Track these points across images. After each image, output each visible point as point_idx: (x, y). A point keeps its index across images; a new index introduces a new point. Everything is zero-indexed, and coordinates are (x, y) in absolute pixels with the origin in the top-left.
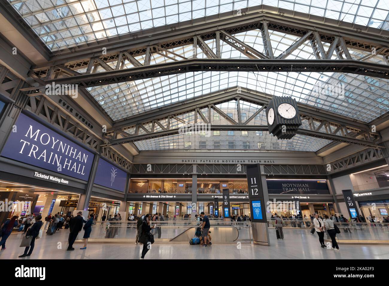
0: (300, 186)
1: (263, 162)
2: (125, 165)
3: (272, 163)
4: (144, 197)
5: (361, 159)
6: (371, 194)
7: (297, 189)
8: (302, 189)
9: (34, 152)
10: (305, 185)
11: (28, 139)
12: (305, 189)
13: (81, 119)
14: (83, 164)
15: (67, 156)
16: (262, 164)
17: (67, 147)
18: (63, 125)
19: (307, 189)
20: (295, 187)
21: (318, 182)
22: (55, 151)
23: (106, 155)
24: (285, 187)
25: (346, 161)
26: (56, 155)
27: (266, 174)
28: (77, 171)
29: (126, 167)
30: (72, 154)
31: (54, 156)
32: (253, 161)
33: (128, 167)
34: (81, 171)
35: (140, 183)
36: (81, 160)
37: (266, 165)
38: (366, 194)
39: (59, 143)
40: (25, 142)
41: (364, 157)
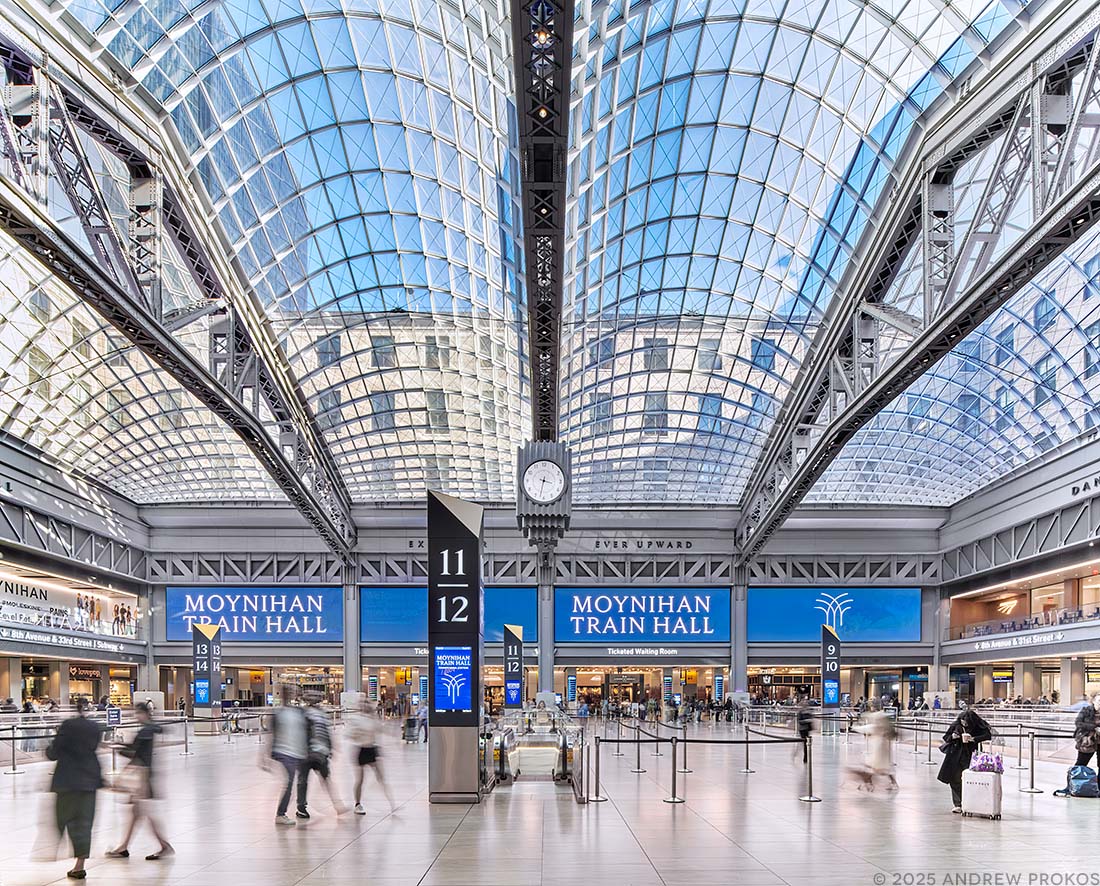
9: (594, 626)
40: (577, 619)
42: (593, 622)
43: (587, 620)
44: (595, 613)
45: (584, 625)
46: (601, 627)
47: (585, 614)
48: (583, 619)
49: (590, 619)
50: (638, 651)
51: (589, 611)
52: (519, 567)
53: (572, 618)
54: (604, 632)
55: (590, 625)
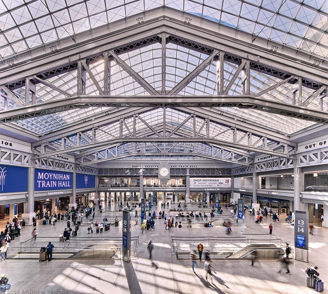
2: (93, 171)
4: (109, 189)
11: (40, 180)
13: (61, 157)
14: (68, 181)
15: (59, 180)
17: (57, 175)
18: (53, 165)
22: (52, 180)
23: (80, 170)
26: (53, 181)
28: (65, 186)
29: (94, 172)
30: (61, 178)
31: (52, 182)
32: (182, 166)
33: (95, 171)
34: (67, 184)
35: (105, 180)
36: (66, 179)
39: (53, 175)
40: (39, 181)
42: (44, 183)
43: (42, 182)
44: (44, 180)
45: (41, 183)
46: (46, 185)
47: (41, 180)
48: (41, 181)
49: (43, 181)
50: (55, 193)
51: (43, 178)
52: (23, 157)
53: (38, 181)
54: (47, 187)
55: (43, 184)
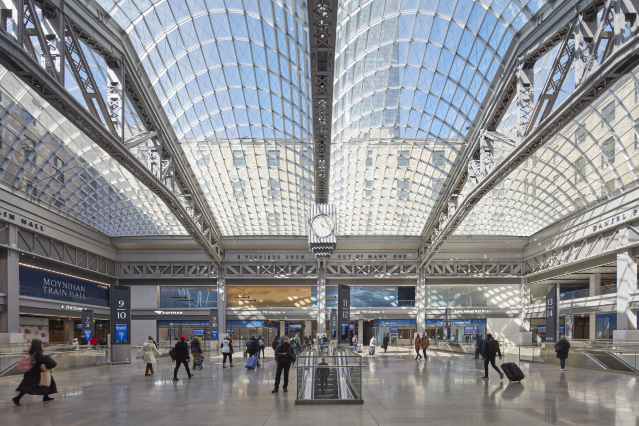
0: (73, 288)
1: (17, 221)
3: (39, 231)
5: (186, 272)
6: (181, 313)
7: (68, 292)
8: (75, 294)
10: (80, 288)
12: (79, 295)
16: (15, 225)
19: (82, 295)
20: (65, 289)
21: (99, 286)
24: (47, 286)
25: (161, 268)
27: (19, 250)
37: (22, 229)
38: (175, 313)
41: (192, 270)
